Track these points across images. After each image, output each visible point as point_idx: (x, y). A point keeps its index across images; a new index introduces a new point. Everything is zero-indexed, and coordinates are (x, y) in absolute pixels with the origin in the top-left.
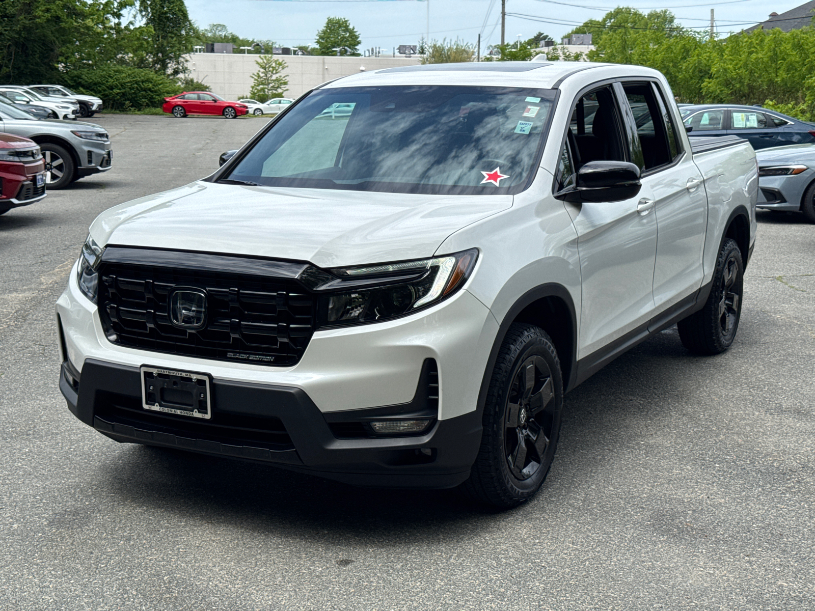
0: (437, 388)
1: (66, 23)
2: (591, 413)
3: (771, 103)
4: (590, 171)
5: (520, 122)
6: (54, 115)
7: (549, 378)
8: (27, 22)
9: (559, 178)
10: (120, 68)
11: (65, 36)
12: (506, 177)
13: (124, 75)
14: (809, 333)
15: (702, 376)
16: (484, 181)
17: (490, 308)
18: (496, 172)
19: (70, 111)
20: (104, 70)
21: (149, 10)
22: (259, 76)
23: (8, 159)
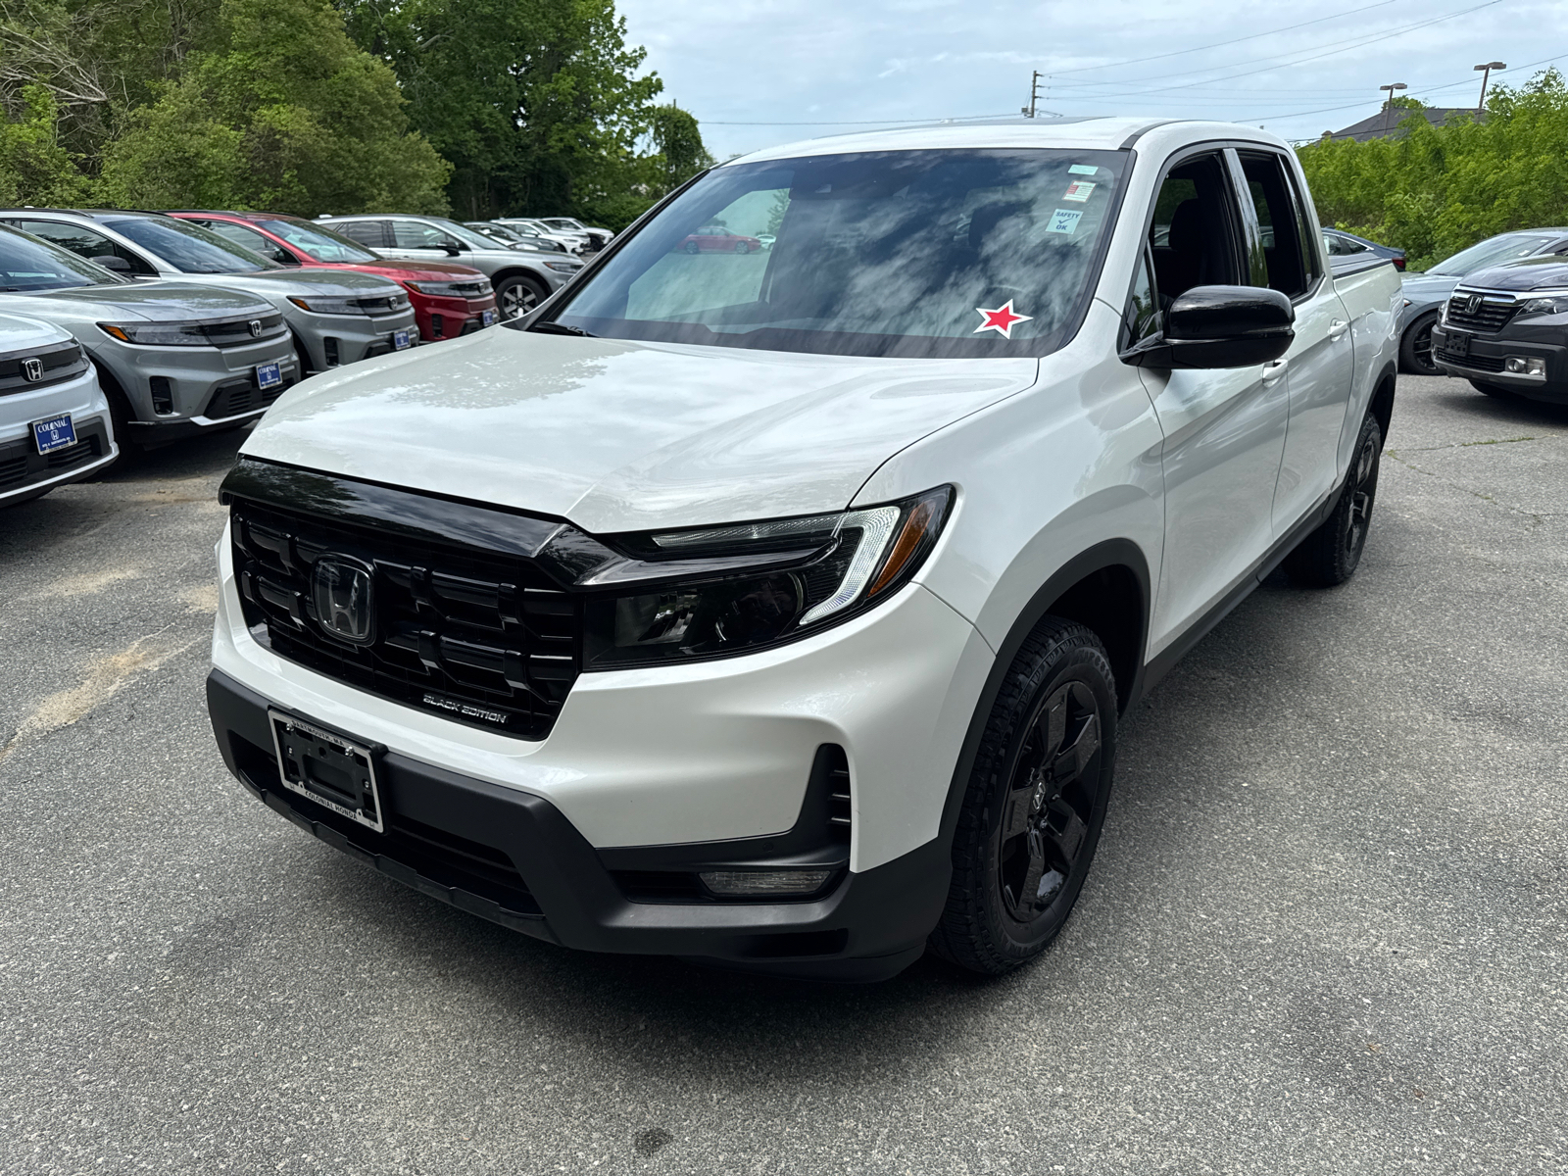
0: (848, 803)
1: (579, 152)
2: (1149, 707)
3: (1342, 225)
4: (1190, 306)
5: (1057, 210)
6: (562, 248)
7: (1092, 716)
8: (542, 153)
9: (1131, 321)
10: (633, 199)
11: (580, 165)
12: (1025, 318)
13: (636, 207)
14: (1463, 547)
15: (1320, 628)
16: (981, 328)
17: (974, 621)
18: (1007, 309)
19: (577, 245)
20: (617, 202)
21: (663, 137)
22: (777, 211)
23: (448, 294)
